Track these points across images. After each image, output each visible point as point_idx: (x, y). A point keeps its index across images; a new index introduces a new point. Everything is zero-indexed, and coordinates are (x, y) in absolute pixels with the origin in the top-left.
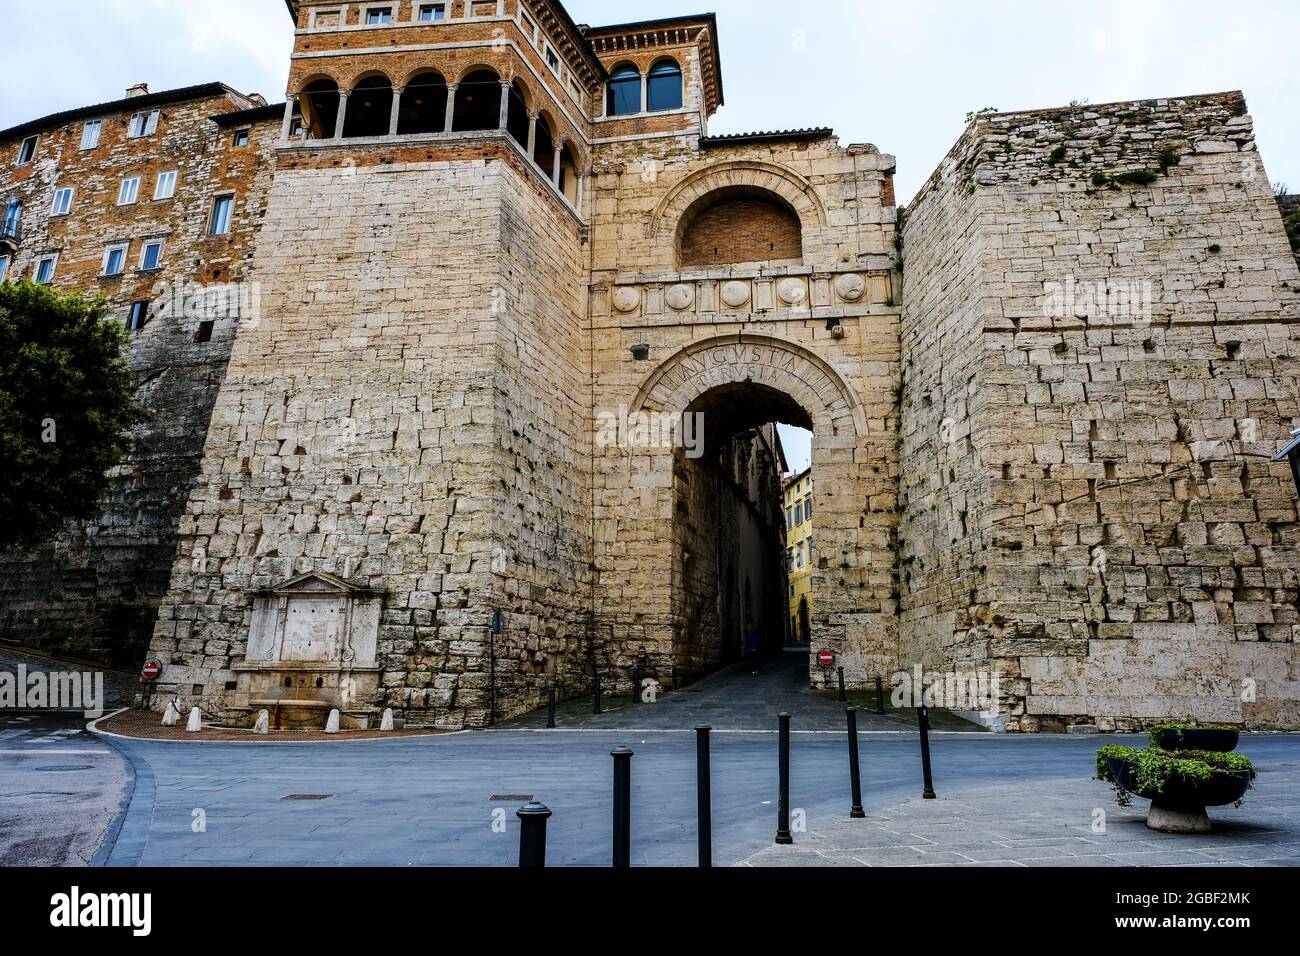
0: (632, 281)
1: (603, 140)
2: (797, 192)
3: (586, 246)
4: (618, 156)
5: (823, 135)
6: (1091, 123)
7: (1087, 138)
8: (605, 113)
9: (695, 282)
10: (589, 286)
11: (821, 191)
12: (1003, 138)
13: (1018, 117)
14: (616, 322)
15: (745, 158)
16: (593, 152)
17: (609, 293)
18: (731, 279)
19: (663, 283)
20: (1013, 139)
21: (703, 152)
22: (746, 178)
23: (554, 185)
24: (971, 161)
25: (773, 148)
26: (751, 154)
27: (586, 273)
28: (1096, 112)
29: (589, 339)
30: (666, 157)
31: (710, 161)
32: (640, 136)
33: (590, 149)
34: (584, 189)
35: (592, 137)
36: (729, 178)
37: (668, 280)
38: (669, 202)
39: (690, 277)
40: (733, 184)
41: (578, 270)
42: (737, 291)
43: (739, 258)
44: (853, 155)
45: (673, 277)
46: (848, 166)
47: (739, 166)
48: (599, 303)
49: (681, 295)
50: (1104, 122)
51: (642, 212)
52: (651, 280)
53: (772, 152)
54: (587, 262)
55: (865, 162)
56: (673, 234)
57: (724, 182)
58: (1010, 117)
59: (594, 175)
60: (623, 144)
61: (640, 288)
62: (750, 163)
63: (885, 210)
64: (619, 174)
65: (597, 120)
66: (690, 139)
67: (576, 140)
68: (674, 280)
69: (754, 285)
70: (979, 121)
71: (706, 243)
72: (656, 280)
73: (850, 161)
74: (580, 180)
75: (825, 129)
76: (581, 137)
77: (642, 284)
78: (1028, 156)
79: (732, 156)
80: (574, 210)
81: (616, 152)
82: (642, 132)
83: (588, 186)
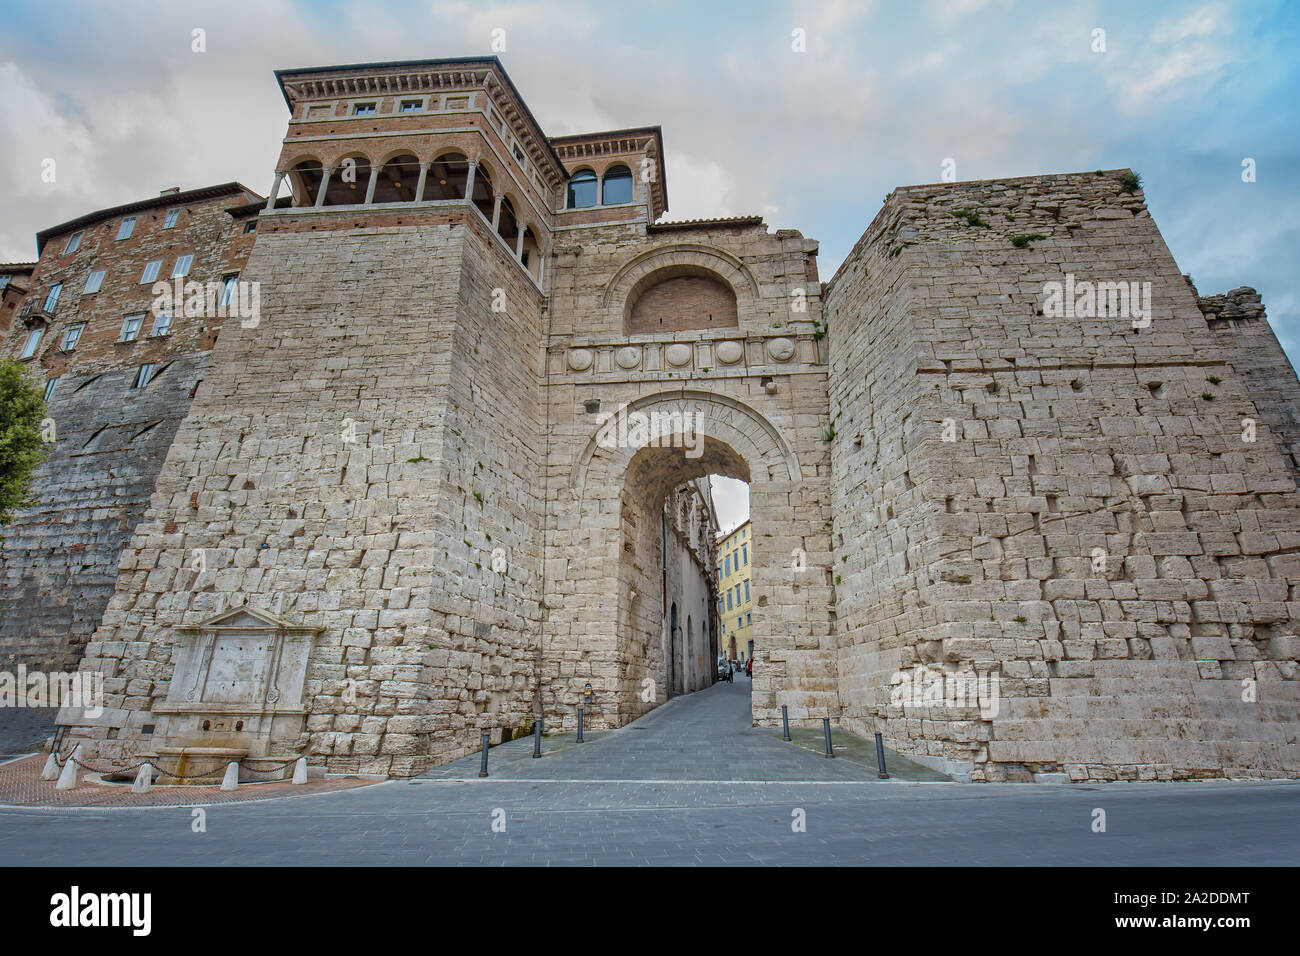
0: (586, 344)
1: (563, 228)
2: (732, 270)
3: (546, 314)
4: (576, 241)
5: (755, 223)
6: (1000, 194)
7: (998, 206)
8: (565, 207)
9: (642, 345)
10: (547, 349)
11: (754, 268)
12: (922, 206)
13: (933, 188)
14: (570, 380)
15: (686, 242)
16: (554, 237)
17: (565, 354)
18: (675, 343)
19: (614, 346)
20: (931, 207)
21: (650, 237)
22: (687, 259)
23: (518, 258)
24: (893, 228)
25: (711, 234)
26: (692, 239)
27: (544, 337)
28: (1003, 185)
29: (546, 394)
30: (617, 241)
31: (656, 244)
32: (596, 225)
33: (552, 234)
34: (546, 268)
35: (554, 225)
36: (672, 259)
37: (619, 343)
38: (619, 277)
39: (637, 341)
40: (677, 263)
41: (539, 335)
42: (680, 352)
43: (681, 326)
44: (780, 239)
45: (623, 340)
46: (777, 248)
47: (682, 249)
48: (556, 364)
49: (630, 356)
50: (1011, 193)
51: (596, 286)
52: (603, 343)
53: (710, 237)
54: (546, 327)
55: (791, 245)
56: (623, 305)
57: (668, 262)
58: (928, 189)
59: (554, 256)
60: (580, 231)
61: (592, 350)
62: (691, 245)
63: (810, 284)
64: (577, 255)
65: (558, 212)
66: (639, 226)
67: (540, 226)
68: (624, 343)
69: (695, 349)
70: (900, 192)
71: (652, 314)
72: (606, 343)
73: (778, 245)
74: (543, 260)
75: (756, 217)
76: (543, 224)
77: (596, 347)
78: (947, 220)
79: (675, 240)
80: (536, 283)
81: (574, 237)
82: (597, 221)
83: (549, 265)
